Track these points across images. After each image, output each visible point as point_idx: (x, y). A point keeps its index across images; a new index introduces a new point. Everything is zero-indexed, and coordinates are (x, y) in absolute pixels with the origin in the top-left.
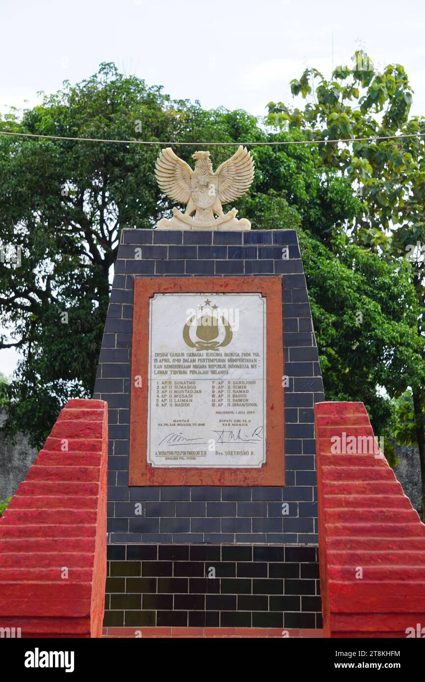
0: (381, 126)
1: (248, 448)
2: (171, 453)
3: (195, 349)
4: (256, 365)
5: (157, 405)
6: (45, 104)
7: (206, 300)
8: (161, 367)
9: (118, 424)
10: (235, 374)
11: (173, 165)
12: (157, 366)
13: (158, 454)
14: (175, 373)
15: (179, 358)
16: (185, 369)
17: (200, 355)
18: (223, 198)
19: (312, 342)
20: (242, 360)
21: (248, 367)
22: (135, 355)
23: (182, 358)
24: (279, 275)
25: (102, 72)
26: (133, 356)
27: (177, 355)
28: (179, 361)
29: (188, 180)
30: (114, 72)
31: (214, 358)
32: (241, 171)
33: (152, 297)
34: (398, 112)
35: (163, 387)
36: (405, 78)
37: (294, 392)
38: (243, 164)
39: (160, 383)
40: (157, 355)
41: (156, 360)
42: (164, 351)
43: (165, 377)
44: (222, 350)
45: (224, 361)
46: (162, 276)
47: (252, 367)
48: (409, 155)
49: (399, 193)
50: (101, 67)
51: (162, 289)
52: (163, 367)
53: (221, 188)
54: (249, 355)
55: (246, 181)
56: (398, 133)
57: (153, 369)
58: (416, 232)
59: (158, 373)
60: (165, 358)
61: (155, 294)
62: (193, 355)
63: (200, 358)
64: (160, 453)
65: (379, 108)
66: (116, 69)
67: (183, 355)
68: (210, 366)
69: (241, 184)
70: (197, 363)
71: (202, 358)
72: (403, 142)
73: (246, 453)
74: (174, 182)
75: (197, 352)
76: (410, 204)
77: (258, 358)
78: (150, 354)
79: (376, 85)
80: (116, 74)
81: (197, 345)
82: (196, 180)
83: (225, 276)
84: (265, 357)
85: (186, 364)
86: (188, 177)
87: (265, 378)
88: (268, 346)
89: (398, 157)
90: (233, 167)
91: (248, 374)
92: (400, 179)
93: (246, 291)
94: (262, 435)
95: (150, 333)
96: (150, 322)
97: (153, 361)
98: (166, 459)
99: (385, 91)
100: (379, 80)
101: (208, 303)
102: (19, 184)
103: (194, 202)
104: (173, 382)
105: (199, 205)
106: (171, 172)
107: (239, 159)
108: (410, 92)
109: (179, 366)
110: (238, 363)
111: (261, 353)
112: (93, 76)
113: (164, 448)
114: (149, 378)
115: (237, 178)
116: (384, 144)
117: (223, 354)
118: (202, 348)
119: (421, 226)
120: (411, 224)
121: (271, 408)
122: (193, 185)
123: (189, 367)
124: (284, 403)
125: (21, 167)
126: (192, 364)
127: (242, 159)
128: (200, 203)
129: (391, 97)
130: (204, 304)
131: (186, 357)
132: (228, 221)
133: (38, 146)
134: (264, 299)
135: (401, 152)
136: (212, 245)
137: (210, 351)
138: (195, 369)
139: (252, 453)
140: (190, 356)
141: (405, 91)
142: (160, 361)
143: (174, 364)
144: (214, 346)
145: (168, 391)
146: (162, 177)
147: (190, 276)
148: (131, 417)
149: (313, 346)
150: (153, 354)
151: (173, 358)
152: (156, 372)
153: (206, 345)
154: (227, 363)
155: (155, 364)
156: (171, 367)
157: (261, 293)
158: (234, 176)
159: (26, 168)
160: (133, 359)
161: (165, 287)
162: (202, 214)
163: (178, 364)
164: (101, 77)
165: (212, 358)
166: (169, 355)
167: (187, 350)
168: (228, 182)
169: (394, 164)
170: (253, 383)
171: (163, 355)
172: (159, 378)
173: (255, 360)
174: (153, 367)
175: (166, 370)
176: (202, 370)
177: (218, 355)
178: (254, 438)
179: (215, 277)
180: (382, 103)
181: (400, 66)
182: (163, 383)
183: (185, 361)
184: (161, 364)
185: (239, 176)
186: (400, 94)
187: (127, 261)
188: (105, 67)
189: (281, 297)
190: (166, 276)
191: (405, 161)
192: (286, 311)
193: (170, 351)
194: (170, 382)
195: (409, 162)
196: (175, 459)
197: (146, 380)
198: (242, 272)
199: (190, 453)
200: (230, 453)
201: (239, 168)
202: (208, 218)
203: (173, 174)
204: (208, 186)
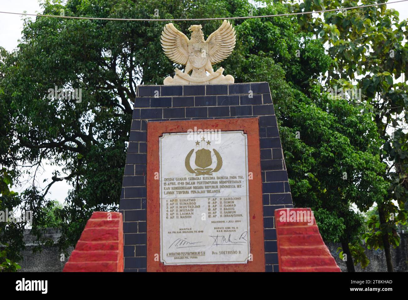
1: (237, 248)
2: (179, 254)
3: (194, 174)
4: (240, 185)
5: (167, 218)
8: (169, 188)
9: (138, 233)
10: (225, 192)
11: (175, 36)
12: (166, 188)
13: (168, 255)
14: (180, 193)
15: (182, 181)
16: (187, 190)
19: (283, 166)
20: (230, 182)
21: (235, 187)
22: (150, 181)
23: (185, 182)
24: (256, 117)
26: (148, 181)
27: (181, 179)
28: (182, 183)
29: (186, 47)
31: (209, 180)
32: (226, 39)
33: (161, 136)
35: (171, 204)
37: (270, 205)
38: (227, 34)
39: (169, 201)
40: (166, 180)
41: (165, 184)
42: (171, 177)
43: (172, 196)
44: (215, 175)
45: (216, 183)
46: (168, 120)
47: (238, 186)
48: (369, 20)
49: (361, 50)
51: (168, 130)
52: (171, 188)
53: (211, 52)
54: (236, 178)
55: (229, 46)
57: (163, 191)
58: (376, 81)
59: (167, 193)
60: (172, 181)
61: (163, 134)
62: (193, 179)
63: (198, 181)
64: (170, 254)
67: (185, 179)
68: (206, 187)
69: (226, 49)
70: (196, 185)
71: (200, 181)
72: (364, 11)
73: (235, 252)
74: (176, 48)
75: (196, 177)
76: (371, 59)
77: (242, 180)
78: (160, 179)
81: (196, 171)
82: (192, 47)
83: (215, 119)
84: (247, 179)
85: (188, 186)
86: (186, 44)
87: (248, 195)
88: (249, 171)
89: (360, 23)
90: (219, 36)
91: (235, 192)
92: (362, 39)
93: (231, 129)
94: (247, 238)
95: (160, 163)
96: (160, 155)
97: (163, 185)
98: (175, 258)
102: (65, 53)
103: (191, 63)
104: (179, 200)
105: (194, 66)
106: (173, 41)
107: (224, 30)
109: (183, 188)
110: (227, 184)
111: (244, 176)
113: (174, 250)
114: (160, 197)
115: (223, 44)
117: (216, 178)
118: (200, 173)
119: (379, 76)
120: (372, 75)
121: (253, 217)
122: (190, 51)
123: (191, 188)
124: (262, 213)
125: (67, 40)
126: (192, 186)
127: (226, 30)
128: (195, 64)
131: (188, 181)
132: (217, 77)
133: (79, 23)
134: (245, 135)
135: (362, 18)
136: (206, 96)
137: (206, 176)
138: (195, 190)
139: (240, 252)
140: (191, 180)
142: (168, 184)
143: (179, 186)
144: (209, 172)
145: (175, 207)
146: (166, 45)
147: (189, 119)
148: (148, 228)
149: (283, 170)
150: (163, 179)
151: (178, 181)
152: (166, 193)
153: (202, 171)
154: (219, 185)
155: (165, 186)
156: (177, 188)
157: (243, 131)
158: (220, 43)
159: (70, 41)
160: (148, 183)
161: (170, 128)
162: (197, 72)
163: (182, 186)
165: (207, 181)
166: (175, 180)
167: (188, 175)
168: (216, 48)
169: (357, 28)
170: (238, 199)
171: (171, 179)
172: (168, 197)
173: (240, 182)
174: (163, 189)
175: (173, 191)
176: (200, 190)
177: (212, 178)
178: (240, 241)
179: (208, 119)
182: (171, 201)
183: (187, 183)
184: (169, 186)
185: (224, 43)
187: (142, 110)
189: (258, 133)
190: (171, 120)
191: (365, 25)
192: (263, 144)
193: (175, 176)
194: (176, 200)
195: (369, 26)
196: (182, 258)
197: (158, 199)
198: (228, 115)
199: (193, 253)
200: (223, 253)
201: (224, 37)
202: (202, 75)
203: (174, 43)
204: (201, 51)
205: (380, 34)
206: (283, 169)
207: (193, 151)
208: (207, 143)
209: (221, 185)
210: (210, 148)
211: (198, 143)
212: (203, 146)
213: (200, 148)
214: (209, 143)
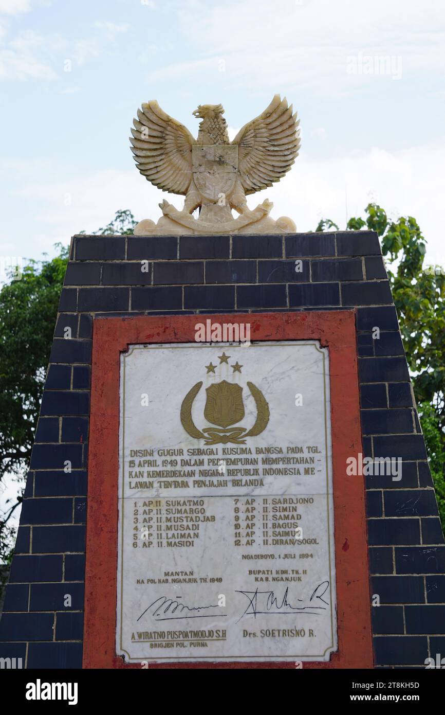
0: (396, 275)
1: (303, 622)
2: (161, 635)
3: (203, 442)
4: (313, 469)
5: (135, 545)
7: (221, 355)
8: (141, 474)
9: (63, 582)
10: (276, 485)
11: (161, 129)
12: (134, 474)
13: (136, 637)
14: (167, 485)
15: (174, 458)
16: (185, 479)
17: (212, 452)
18: (248, 182)
19: (414, 425)
20: (288, 460)
21: (299, 473)
22: (95, 455)
23: (179, 458)
24: (350, 308)
25: (118, 220)
26: (90, 457)
27: (170, 453)
28: (174, 463)
29: (187, 154)
30: (131, 220)
31: (237, 456)
32: (278, 137)
33: (125, 351)
34: (413, 261)
35: (145, 512)
36: (418, 229)
37: (384, 518)
38: (281, 125)
39: (140, 504)
40: (135, 453)
41: (132, 463)
42: (147, 446)
43: (149, 494)
44: (251, 443)
45: (255, 462)
46: (142, 314)
47: (307, 472)
48: (426, 301)
49: (418, 339)
50: (117, 215)
51: (142, 338)
52: (145, 475)
53: (245, 166)
54: (300, 450)
55: (286, 153)
56: (414, 282)
57: (127, 479)
58: (437, 377)
59: (136, 486)
60: (148, 458)
61: (131, 347)
62: (200, 452)
63: (212, 457)
64: (140, 635)
65: (394, 257)
66: (132, 217)
67: (181, 452)
68: (230, 472)
69: (278, 158)
70: (206, 467)
71: (216, 457)
72: (420, 289)
73: (299, 633)
74: (163, 157)
75: (206, 447)
76: (429, 350)
77: (316, 456)
78: (121, 453)
79: (391, 233)
80: (133, 222)
81: (206, 435)
82: (200, 154)
83: (253, 312)
84: (330, 454)
85: (187, 469)
86: (186, 147)
87: (331, 491)
88: (334, 434)
89: (416, 304)
90: (263, 130)
91: (299, 484)
92: (417, 326)
93: (291, 337)
94: (329, 597)
95: (121, 415)
96: (121, 396)
97: (127, 465)
98: (152, 646)
99: (400, 240)
100: (393, 228)
101: (224, 359)
103: (197, 189)
104: (163, 503)
105: (205, 195)
106: (157, 140)
107: (275, 116)
108: (424, 242)
109: (174, 474)
110: (281, 466)
111: (321, 447)
112: (110, 225)
113: (148, 625)
114: (120, 496)
115: (272, 148)
116: (401, 291)
117: (253, 451)
118: (214, 438)
119: (442, 371)
120: (431, 370)
121: (342, 546)
122: (196, 162)
123: (192, 474)
124: (366, 537)
126: (196, 469)
127: (280, 117)
128: (208, 192)
129: (405, 247)
130: (216, 361)
131: (186, 457)
132: (258, 221)
134: (325, 350)
135: (418, 298)
136: (231, 259)
137: (230, 445)
138: (202, 478)
139: (311, 633)
140: (193, 454)
141: (419, 241)
142: (140, 465)
143: (164, 469)
144: (237, 436)
145: (155, 519)
146: (143, 149)
147: (192, 313)
148: (87, 569)
149: (415, 433)
150: (127, 452)
151: (163, 458)
152: (133, 485)
153: (222, 434)
154: (260, 467)
155: (131, 469)
156: (159, 474)
157: (319, 340)
158: (266, 144)
160: (91, 462)
161: (148, 332)
162: (211, 210)
163: (173, 469)
164: (117, 226)
165: (233, 457)
166: (155, 454)
167: (186, 443)
168: (256, 155)
169: (412, 310)
170: (308, 501)
171: (146, 453)
172: (137, 496)
173: (312, 460)
174: (127, 474)
175: (151, 480)
176: (215, 479)
177: (243, 451)
178: (312, 604)
179: (236, 314)
180: (397, 252)
181: (412, 218)
182: (145, 504)
183: (185, 463)
184: (142, 469)
185: (274, 145)
186: (413, 244)
187: (81, 290)
188: (122, 215)
189: (354, 346)
190: (149, 313)
191: (422, 306)
192: (365, 372)
193: (157, 446)
194: (158, 503)
195: (427, 308)
196: (168, 645)
197: (114, 499)
198: (284, 304)
199: (196, 634)
200: (270, 633)
201: (274, 131)
202: (222, 217)
203: (161, 143)
204: (221, 162)
205: (440, 319)
206: (415, 430)
207: (199, 386)
208: (232, 369)
209: (267, 467)
210: (241, 380)
211: (211, 368)
212: (224, 374)
213: (217, 381)
214: (237, 368)
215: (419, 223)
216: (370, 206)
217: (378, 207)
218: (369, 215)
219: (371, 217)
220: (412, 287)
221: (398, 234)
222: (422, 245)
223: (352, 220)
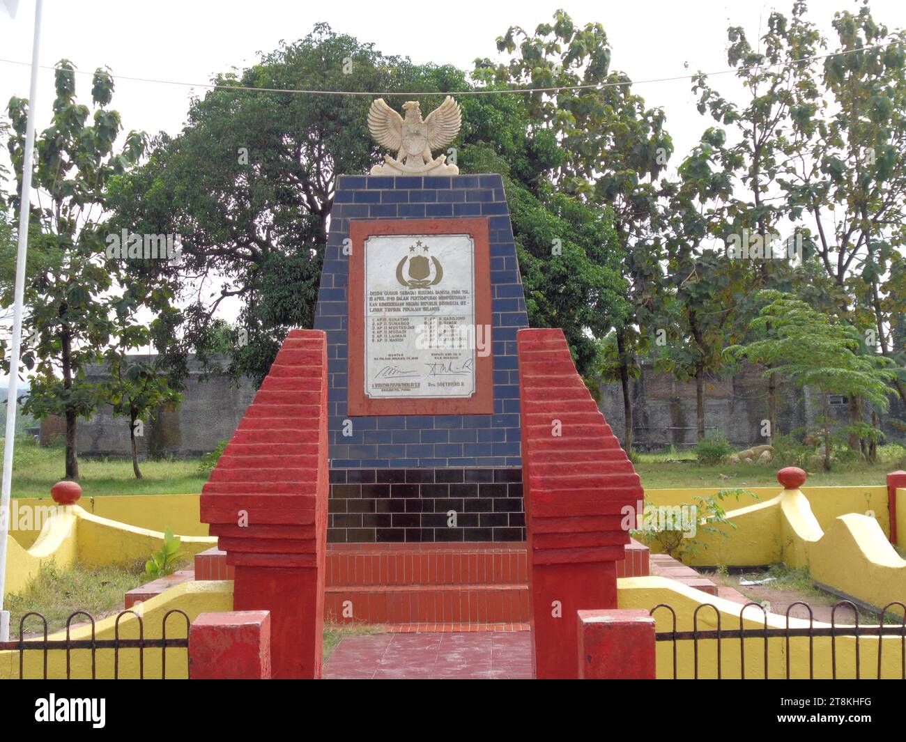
0: (583, 79)
1: (460, 379)
2: (387, 385)
3: (408, 288)
4: (465, 302)
5: (373, 341)
6: (262, 63)
8: (376, 304)
9: (337, 358)
10: (446, 310)
11: (385, 115)
12: (372, 304)
13: (374, 386)
14: (390, 310)
15: (393, 296)
16: (399, 307)
17: (413, 293)
18: (433, 145)
19: (518, 279)
20: (452, 298)
21: (458, 304)
22: (352, 294)
23: (395, 296)
24: (486, 217)
25: (317, 31)
26: (349, 295)
27: (391, 293)
28: (393, 299)
30: (328, 31)
31: (426, 295)
32: (449, 120)
33: (367, 239)
34: (598, 66)
35: (378, 324)
36: (604, 35)
37: (501, 327)
38: (451, 113)
39: (376, 319)
40: (372, 293)
41: (371, 299)
42: (379, 290)
43: (380, 315)
44: (433, 288)
45: (435, 298)
46: (376, 219)
47: (462, 303)
48: (610, 107)
49: (601, 143)
50: (315, 27)
51: (376, 232)
52: (378, 305)
53: (430, 136)
54: (459, 292)
55: (453, 129)
56: (599, 87)
57: (369, 307)
58: (618, 180)
59: (374, 310)
60: (380, 296)
61: (370, 237)
62: (406, 293)
63: (412, 296)
64: (376, 385)
65: (580, 63)
66: (330, 28)
67: (396, 293)
68: (422, 304)
69: (449, 132)
70: (409, 301)
71: (415, 296)
72: (605, 94)
73: (457, 384)
74: (386, 130)
75: (410, 291)
76: (611, 154)
77: (467, 295)
78: (365, 293)
79: (577, 41)
80: (330, 33)
81: (409, 284)
82: (406, 129)
83: (435, 218)
84: (474, 294)
86: (399, 125)
87: (474, 313)
88: (476, 284)
89: (599, 109)
90: (441, 116)
91: (458, 310)
92: (602, 130)
93: (455, 232)
94: (472, 367)
95: (365, 273)
96: (365, 263)
97: (368, 300)
98: (382, 391)
99: (585, 47)
100: (579, 36)
101: (419, 244)
103: (405, 149)
104: (388, 319)
105: (409, 152)
106: (383, 121)
107: (447, 108)
108: (609, 48)
109: (393, 304)
110: (449, 300)
111: (470, 291)
112: (308, 36)
113: (380, 380)
114: (365, 315)
116: (586, 96)
117: (434, 292)
118: (414, 286)
120: (613, 173)
122: (404, 133)
123: (403, 304)
125: (241, 123)
126: (405, 302)
127: (450, 108)
129: (591, 53)
130: (415, 245)
131: (399, 295)
134: (472, 239)
135: (602, 105)
136: (423, 189)
137: (422, 290)
138: (408, 307)
139: (463, 384)
140: (403, 294)
141: (605, 47)
142: (375, 300)
143: (388, 301)
144: (425, 285)
145: (383, 328)
146: (375, 126)
147: (402, 218)
148: (349, 352)
149: (518, 283)
150: (369, 293)
151: (387, 296)
152: (372, 310)
153: (418, 284)
154: (438, 301)
155: (371, 302)
156: (385, 304)
157: (469, 234)
158: (442, 124)
159: (246, 123)
160: (350, 298)
161: (378, 229)
162: (412, 160)
163: (392, 302)
164: (316, 36)
165: (423, 296)
166: (383, 294)
167: (400, 288)
168: (437, 130)
170: (462, 318)
171: (378, 293)
172: (374, 315)
173: (465, 297)
174: (368, 304)
175: (381, 307)
176: (414, 307)
177: (429, 293)
178: (463, 370)
179: (426, 219)
180: (583, 58)
181: (599, 24)
182: (378, 320)
183: (399, 299)
184: (376, 302)
185: (447, 125)
186: (600, 50)
187: (343, 206)
188: (320, 27)
189: (487, 237)
190: (379, 219)
191: (606, 112)
192: (493, 251)
193: (384, 290)
194: (385, 319)
195: (610, 114)
196: (391, 390)
197: (362, 317)
198: (451, 214)
199: (405, 385)
200: (442, 384)
201: (447, 117)
202: (418, 164)
203: (385, 123)
204: (417, 134)
205: (623, 124)
207: (406, 258)
208: (423, 249)
209: (441, 301)
210: (428, 255)
211: (412, 249)
212: (419, 252)
213: (416, 255)
214: (426, 248)
215: (605, 29)
216: (558, 12)
217: (565, 14)
218: (556, 22)
219: (559, 24)
220: (597, 92)
221: (584, 41)
222: (608, 51)
223: (541, 26)
